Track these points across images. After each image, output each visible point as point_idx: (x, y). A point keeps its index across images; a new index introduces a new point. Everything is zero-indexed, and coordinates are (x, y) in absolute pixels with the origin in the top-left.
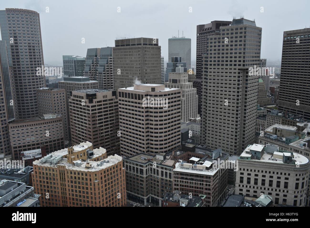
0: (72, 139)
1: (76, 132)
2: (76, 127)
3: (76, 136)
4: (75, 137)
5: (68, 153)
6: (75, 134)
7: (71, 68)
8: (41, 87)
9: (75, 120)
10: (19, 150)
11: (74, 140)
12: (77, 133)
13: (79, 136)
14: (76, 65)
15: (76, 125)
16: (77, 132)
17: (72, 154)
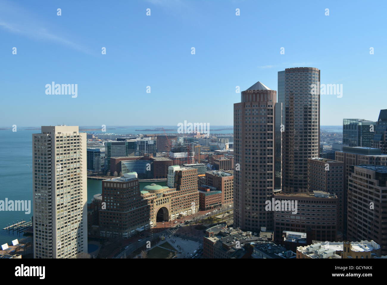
0: (348, 231)
1: (355, 222)
2: (356, 215)
3: (354, 228)
4: (353, 230)
5: (342, 250)
6: (353, 226)
7: (353, 135)
8: (313, 157)
9: (355, 206)
10: (282, 228)
11: (351, 233)
12: (356, 225)
13: (359, 229)
14: (361, 131)
15: (356, 213)
16: (357, 223)
17: (349, 252)
